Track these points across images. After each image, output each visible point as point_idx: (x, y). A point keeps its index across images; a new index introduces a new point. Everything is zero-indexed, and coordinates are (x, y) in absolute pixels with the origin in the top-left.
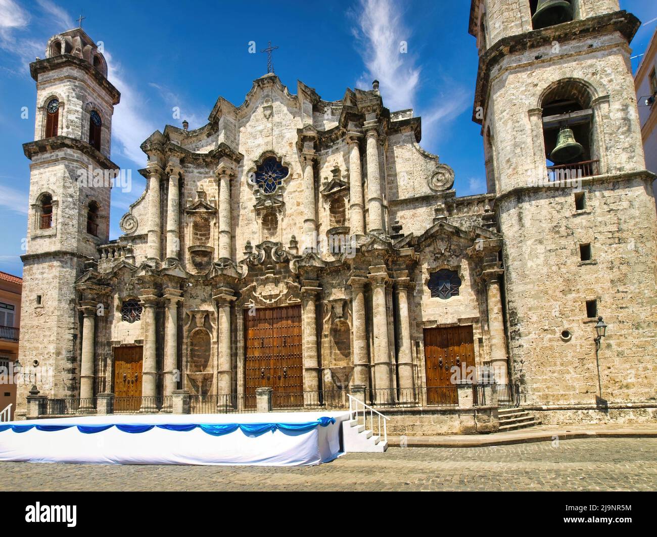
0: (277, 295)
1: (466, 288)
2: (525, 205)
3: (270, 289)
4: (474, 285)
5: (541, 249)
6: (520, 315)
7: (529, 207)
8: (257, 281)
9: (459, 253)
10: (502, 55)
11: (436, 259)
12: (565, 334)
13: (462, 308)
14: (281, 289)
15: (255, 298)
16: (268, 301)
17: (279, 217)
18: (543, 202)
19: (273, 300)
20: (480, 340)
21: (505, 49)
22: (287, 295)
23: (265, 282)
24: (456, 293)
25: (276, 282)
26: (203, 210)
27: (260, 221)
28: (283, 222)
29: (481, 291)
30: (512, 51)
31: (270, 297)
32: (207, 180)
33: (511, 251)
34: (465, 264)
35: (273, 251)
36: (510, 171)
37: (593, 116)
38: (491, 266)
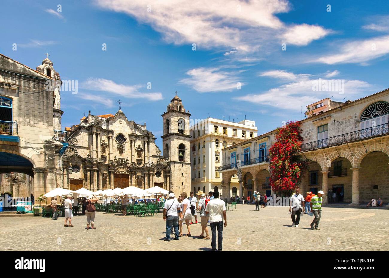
0: (123, 172)
1: (162, 176)
2: (175, 164)
3: (121, 170)
4: (164, 176)
5: (177, 172)
6: (173, 183)
7: (176, 165)
8: (118, 167)
9: (161, 169)
10: (174, 135)
11: (157, 169)
12: (179, 187)
13: (161, 180)
14: (124, 170)
15: (118, 171)
16: (121, 173)
17: (124, 152)
18: (178, 164)
19: (123, 173)
20: (164, 187)
21: (175, 134)
22: (126, 172)
23: (120, 168)
24: (160, 177)
25: (123, 168)
26: (104, 145)
27: (119, 152)
28: (125, 153)
29: (165, 177)
30: (175, 135)
31: (122, 172)
32: (105, 136)
33: (172, 172)
34: (162, 171)
35: (123, 160)
36: (173, 157)
37: (185, 151)
38: (168, 173)
